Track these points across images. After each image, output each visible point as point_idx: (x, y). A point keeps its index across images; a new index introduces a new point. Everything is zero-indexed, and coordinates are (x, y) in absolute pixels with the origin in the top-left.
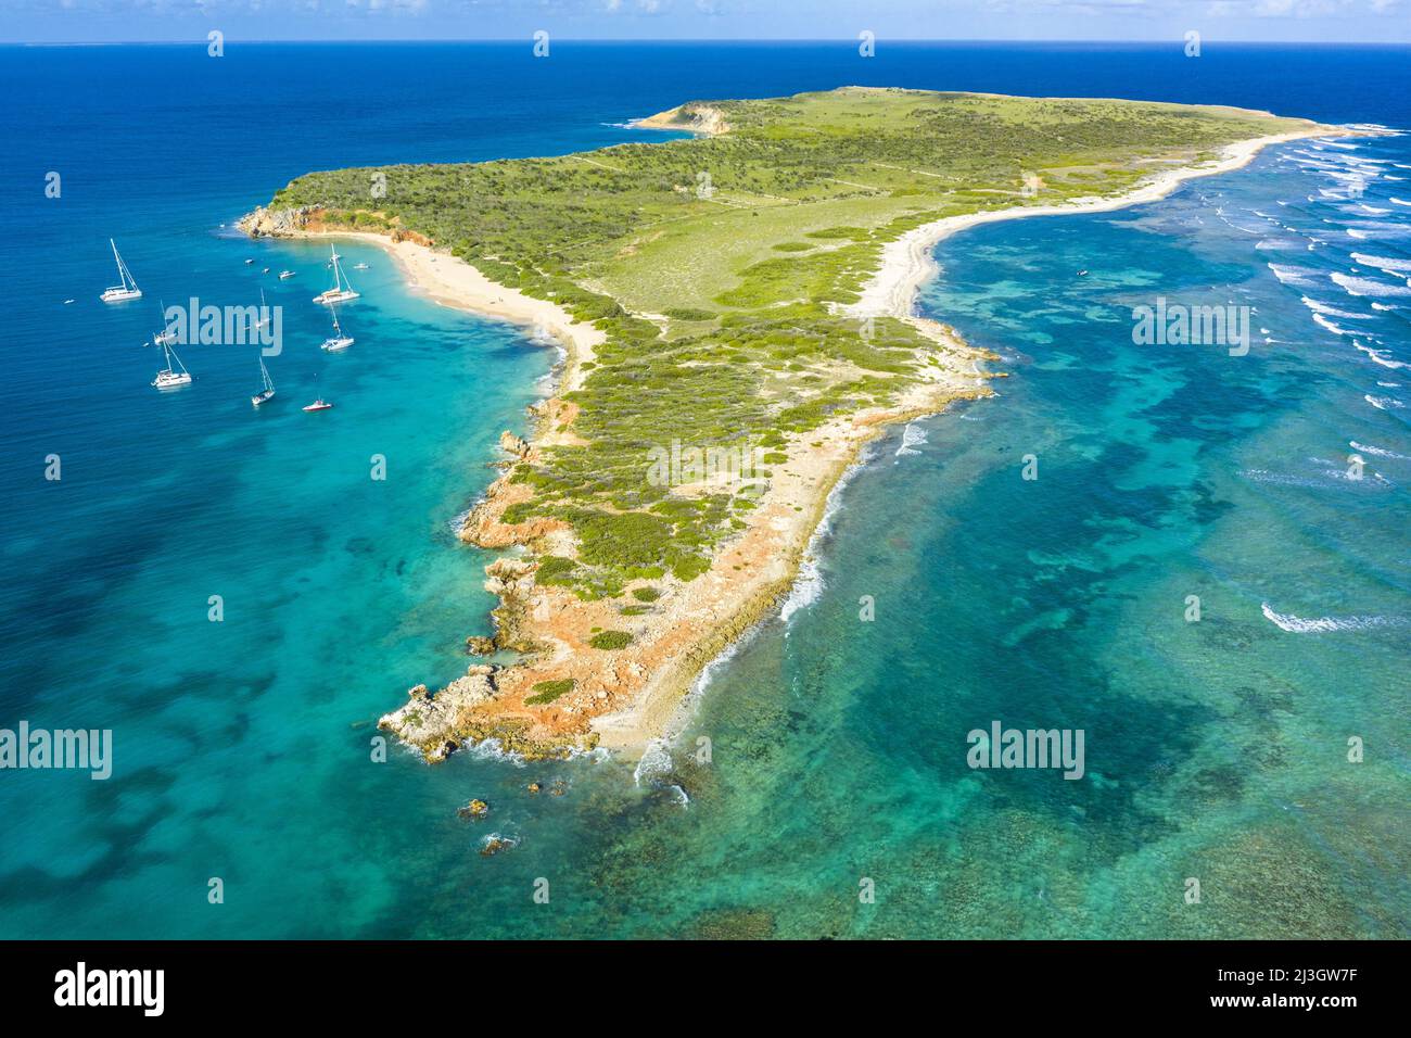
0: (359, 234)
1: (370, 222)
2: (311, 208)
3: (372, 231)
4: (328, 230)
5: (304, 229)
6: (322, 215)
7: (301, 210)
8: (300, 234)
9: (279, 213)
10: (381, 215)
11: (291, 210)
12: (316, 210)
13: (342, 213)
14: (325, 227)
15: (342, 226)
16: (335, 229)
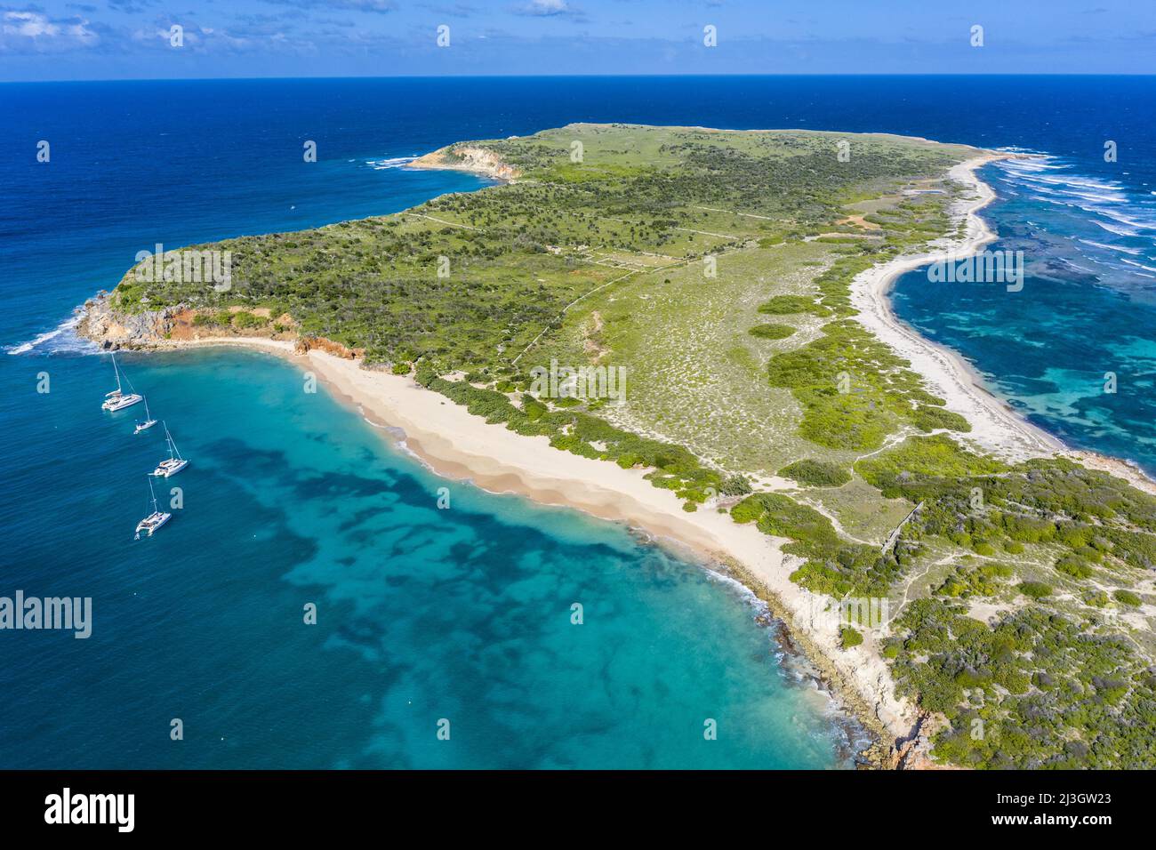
0: (240, 340)
1: (251, 323)
2: (174, 309)
3: (258, 335)
4: (201, 337)
5: (169, 337)
6: (191, 316)
7: (163, 314)
8: (166, 345)
9: (135, 319)
10: (264, 312)
11: (149, 314)
12: (180, 312)
13: (214, 312)
14: (195, 332)
15: (216, 330)
16: (210, 335)
